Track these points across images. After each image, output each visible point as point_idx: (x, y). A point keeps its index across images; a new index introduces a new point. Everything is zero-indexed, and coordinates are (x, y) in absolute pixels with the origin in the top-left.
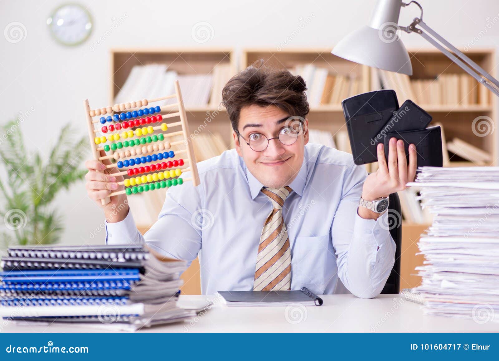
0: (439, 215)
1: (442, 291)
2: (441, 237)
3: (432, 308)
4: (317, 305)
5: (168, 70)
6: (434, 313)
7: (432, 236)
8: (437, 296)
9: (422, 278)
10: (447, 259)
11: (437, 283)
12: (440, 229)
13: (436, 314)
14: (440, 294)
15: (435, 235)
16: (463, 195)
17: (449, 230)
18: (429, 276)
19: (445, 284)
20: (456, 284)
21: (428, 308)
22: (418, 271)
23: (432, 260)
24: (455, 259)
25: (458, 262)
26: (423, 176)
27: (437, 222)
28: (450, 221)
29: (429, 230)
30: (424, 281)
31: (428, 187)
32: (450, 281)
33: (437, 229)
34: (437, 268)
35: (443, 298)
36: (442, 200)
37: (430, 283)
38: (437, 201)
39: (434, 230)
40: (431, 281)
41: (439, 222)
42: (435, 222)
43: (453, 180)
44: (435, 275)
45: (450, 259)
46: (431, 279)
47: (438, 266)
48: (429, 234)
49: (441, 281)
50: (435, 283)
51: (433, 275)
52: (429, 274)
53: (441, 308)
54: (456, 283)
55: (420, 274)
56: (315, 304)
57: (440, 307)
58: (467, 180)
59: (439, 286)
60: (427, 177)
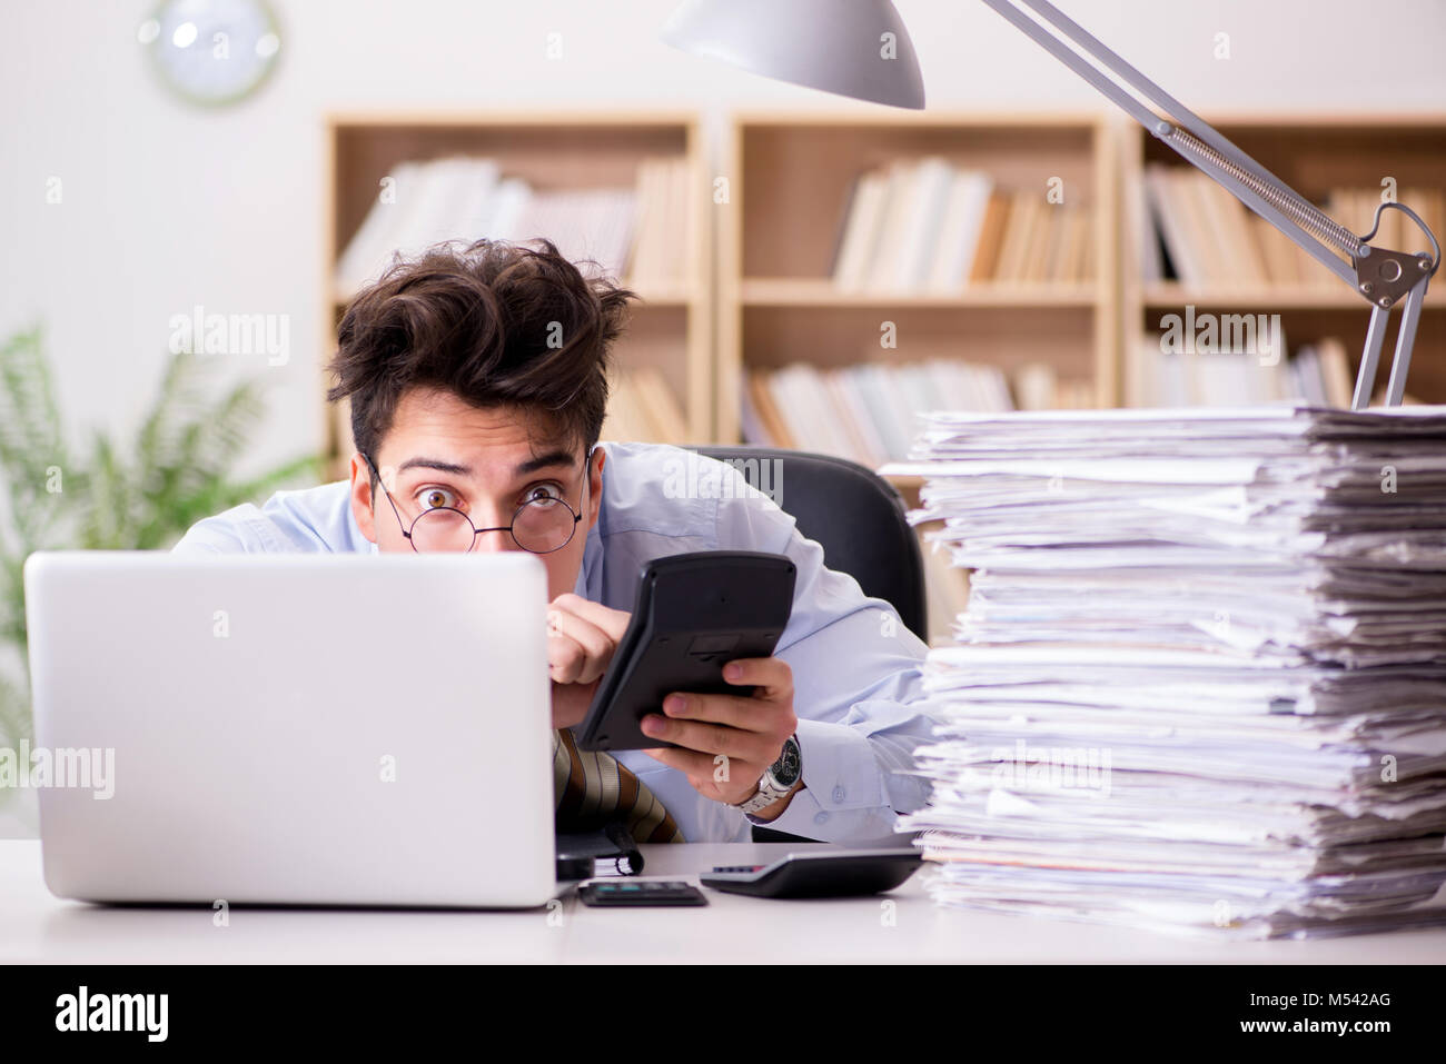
0: (989, 572)
1: (988, 826)
2: (994, 645)
3: (957, 883)
4: (624, 875)
5: (504, 177)
6: (969, 900)
7: (966, 643)
8: (977, 844)
9: (934, 784)
10: (1006, 718)
11: (976, 799)
12: (989, 621)
13: (976, 905)
14: (985, 838)
15: (975, 641)
16: (1053, 503)
17: (1016, 621)
18: (950, 778)
19: (1000, 804)
20: (1033, 801)
21: (946, 883)
22: (921, 759)
23: (960, 722)
24: (1031, 720)
25: (1039, 728)
26: (927, 441)
27: (980, 596)
28: (1022, 590)
29: (959, 623)
30: (936, 792)
31: (944, 477)
32: (1017, 794)
33: (980, 618)
34: (975, 750)
35: (994, 852)
36: (993, 522)
37: (956, 799)
38: (979, 523)
39: (974, 622)
40: (959, 793)
41: (989, 596)
42: (976, 598)
43: (1024, 453)
44: (970, 771)
45: (1017, 719)
46: (956, 787)
47: (979, 744)
48: (960, 637)
49: (986, 791)
50: (970, 800)
51: (962, 773)
52: (951, 769)
53: (985, 883)
54: (1031, 798)
55: (927, 770)
56: (619, 870)
57: (984, 880)
58: (1068, 452)
59: (981, 808)
60: (941, 443)
